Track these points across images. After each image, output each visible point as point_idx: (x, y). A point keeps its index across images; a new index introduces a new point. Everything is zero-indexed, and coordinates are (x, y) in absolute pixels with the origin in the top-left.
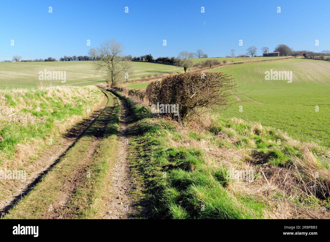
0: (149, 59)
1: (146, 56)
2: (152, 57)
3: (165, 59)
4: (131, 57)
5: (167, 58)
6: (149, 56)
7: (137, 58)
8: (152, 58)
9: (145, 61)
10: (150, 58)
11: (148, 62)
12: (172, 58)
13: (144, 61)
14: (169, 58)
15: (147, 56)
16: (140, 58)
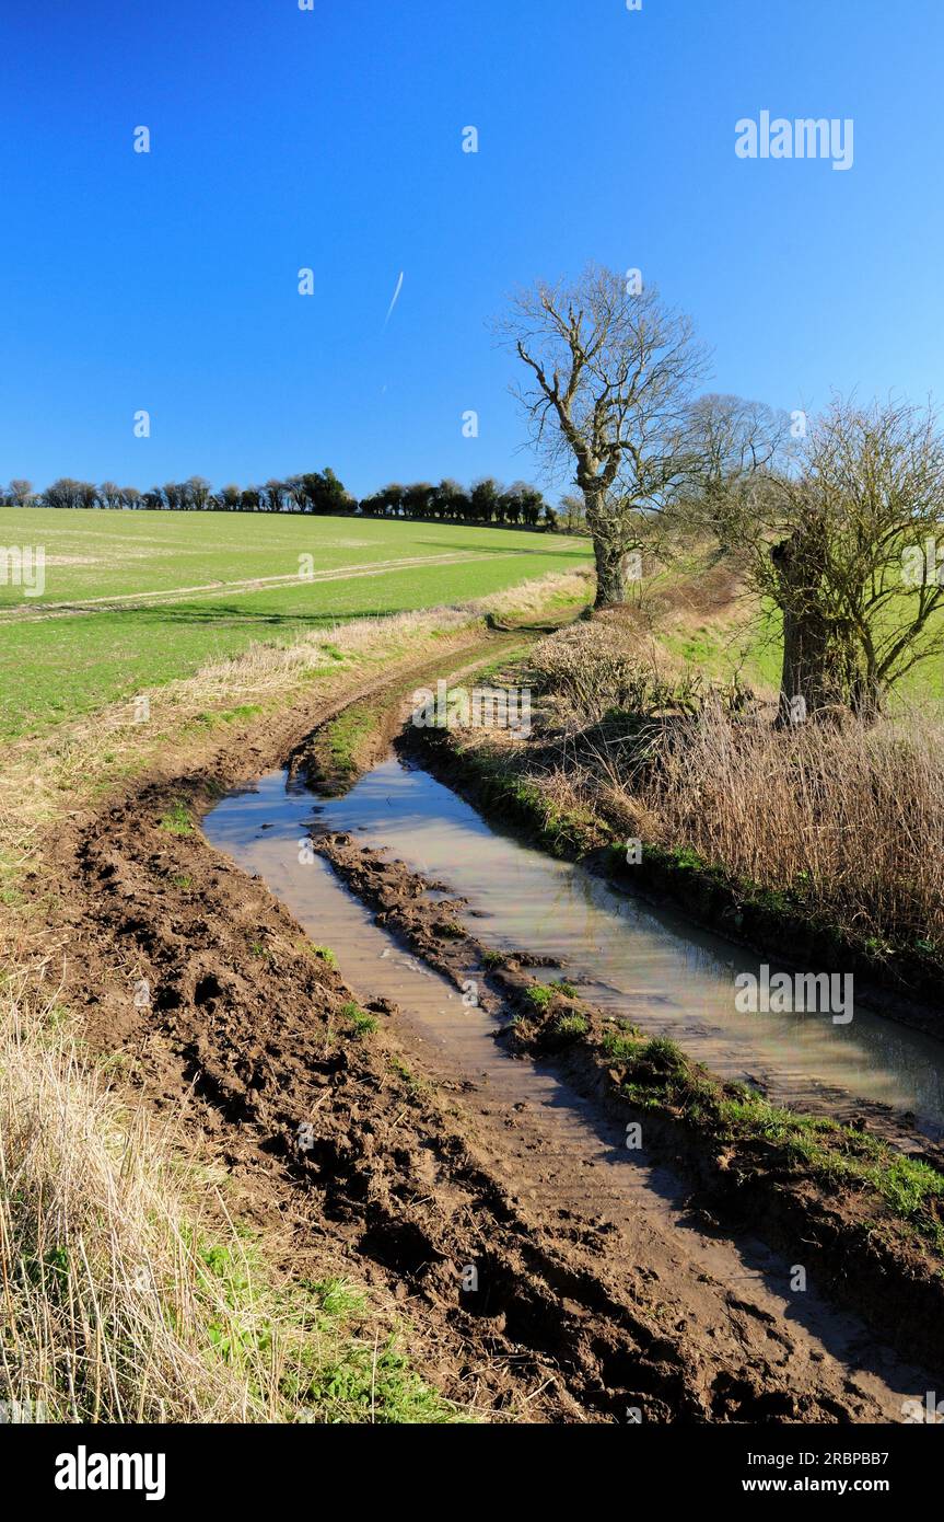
0: (322, 497)
1: (298, 483)
2: (340, 486)
3: (433, 491)
4: (206, 490)
5: (444, 486)
6: (322, 481)
7: (239, 493)
8: (342, 493)
9: (297, 507)
10: (329, 489)
11: (318, 511)
12: (481, 488)
13: (285, 509)
14: (460, 488)
15: (306, 480)
16: (265, 494)
